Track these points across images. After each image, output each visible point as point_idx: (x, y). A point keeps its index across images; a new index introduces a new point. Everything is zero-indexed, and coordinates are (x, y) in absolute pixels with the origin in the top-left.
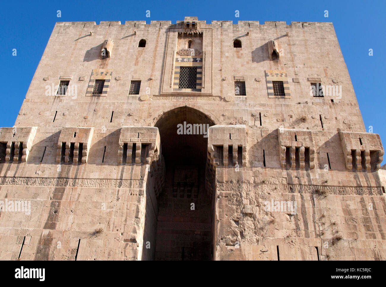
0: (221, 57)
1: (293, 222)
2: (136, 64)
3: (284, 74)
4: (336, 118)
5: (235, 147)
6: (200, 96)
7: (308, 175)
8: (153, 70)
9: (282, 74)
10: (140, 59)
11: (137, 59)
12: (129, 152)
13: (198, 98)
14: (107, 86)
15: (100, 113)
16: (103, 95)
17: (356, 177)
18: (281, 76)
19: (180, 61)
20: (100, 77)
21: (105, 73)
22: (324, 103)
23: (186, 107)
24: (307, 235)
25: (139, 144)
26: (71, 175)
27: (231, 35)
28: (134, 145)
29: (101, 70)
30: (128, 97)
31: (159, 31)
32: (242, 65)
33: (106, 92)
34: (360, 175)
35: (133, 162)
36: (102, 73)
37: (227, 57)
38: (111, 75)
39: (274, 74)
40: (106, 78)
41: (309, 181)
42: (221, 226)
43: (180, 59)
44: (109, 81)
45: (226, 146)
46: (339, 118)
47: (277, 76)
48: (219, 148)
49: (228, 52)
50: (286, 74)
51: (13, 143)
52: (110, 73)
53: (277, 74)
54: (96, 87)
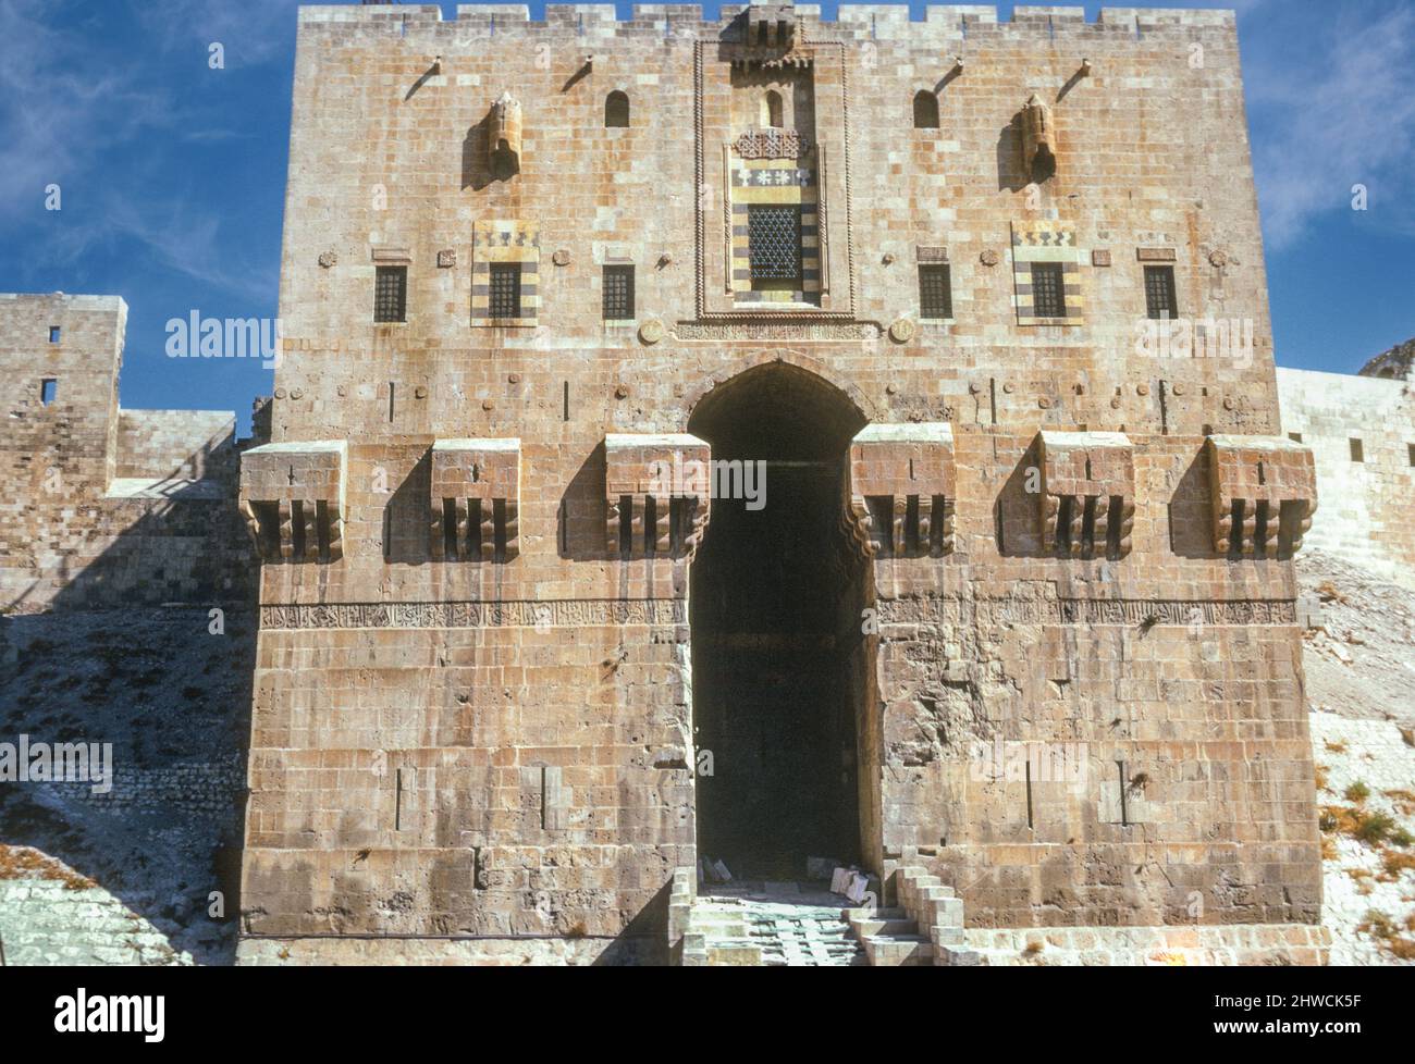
0: (875, 169)
1: (1067, 702)
3: (1067, 236)
4: (1205, 392)
5: (926, 501)
6: (815, 318)
8: (667, 225)
9: (1060, 236)
10: (621, 180)
11: (609, 177)
12: (638, 521)
13: (814, 328)
14: (533, 290)
15: (527, 387)
16: (524, 321)
17: (1236, 575)
18: (1058, 243)
19: (745, 184)
20: (501, 254)
21: (514, 236)
23: (778, 362)
24: (1098, 733)
25: (663, 502)
26: (483, 591)
27: (905, 71)
28: (651, 502)
29: (502, 226)
30: (604, 329)
31: (668, 51)
33: (532, 312)
34: (1249, 567)
35: (652, 548)
36: (506, 236)
38: (535, 243)
39: (1036, 236)
40: (528, 255)
41: (1115, 588)
43: (745, 174)
44: (533, 267)
45: (901, 498)
46: (1213, 389)
47: (1046, 244)
48: (882, 505)
49: (896, 148)
50: (1073, 235)
51: (297, 505)
52: (531, 236)
53: (1046, 236)
54: (495, 290)
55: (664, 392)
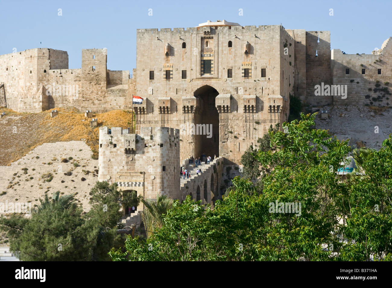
0: (222, 54)
1: (245, 134)
2: (183, 60)
3: (250, 64)
5: (226, 106)
6: (212, 78)
7: (253, 116)
8: (191, 64)
10: (184, 56)
11: (183, 56)
12: (186, 109)
13: (212, 79)
14: (172, 74)
15: (171, 90)
16: (171, 79)
17: (271, 116)
20: (167, 69)
21: (169, 66)
22: (265, 81)
23: (207, 85)
24: (250, 139)
25: (189, 106)
26: (166, 119)
27: (227, 38)
28: (188, 106)
29: (168, 64)
30: (182, 80)
31: (192, 36)
32: (232, 59)
33: (172, 78)
34: (273, 114)
35: (188, 113)
36: (168, 66)
37: (225, 54)
39: (245, 64)
40: (171, 69)
41: (253, 118)
42: (221, 136)
43: (203, 55)
44: (172, 71)
45: (222, 106)
46: (270, 88)
47: (247, 66)
48: (220, 107)
49: (225, 51)
51: (140, 107)
52: (172, 66)
53: (247, 64)
54: (166, 75)
55: (190, 90)
